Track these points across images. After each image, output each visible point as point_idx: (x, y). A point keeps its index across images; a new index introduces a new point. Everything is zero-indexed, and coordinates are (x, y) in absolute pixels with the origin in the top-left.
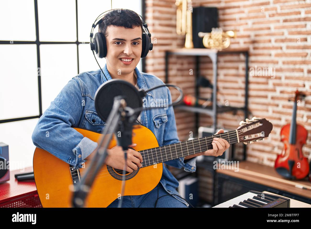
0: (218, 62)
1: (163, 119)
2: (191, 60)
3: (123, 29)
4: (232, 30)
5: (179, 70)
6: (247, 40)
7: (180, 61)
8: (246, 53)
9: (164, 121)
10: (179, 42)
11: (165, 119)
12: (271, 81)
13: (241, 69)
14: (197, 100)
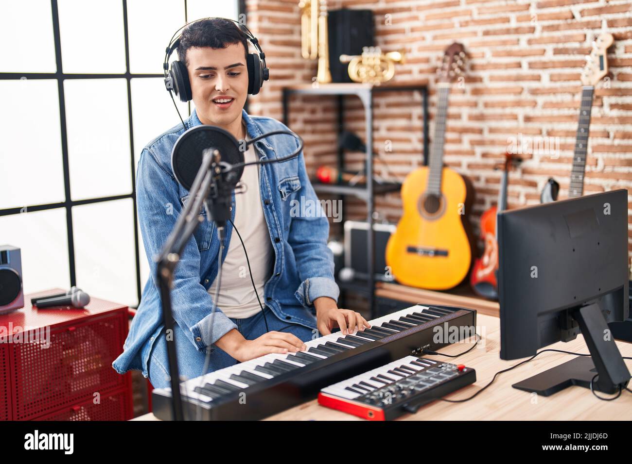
0: (373, 106)
1: (293, 185)
2: (330, 104)
3: (209, 50)
4: (398, 51)
5: (307, 122)
6: (424, 66)
7: (309, 106)
8: (424, 89)
9: (294, 188)
10: (306, 72)
11: (296, 185)
12: (467, 138)
13: (415, 117)
14: (340, 173)
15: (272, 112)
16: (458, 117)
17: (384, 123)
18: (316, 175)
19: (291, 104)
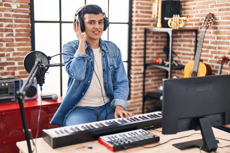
0: (172, 37)
5: (154, 41)
6: (197, 22)
8: (196, 31)
10: (155, 23)
12: (210, 50)
13: (193, 42)
14: (163, 61)
15: (140, 37)
16: (208, 42)
17: (182, 43)
18: (156, 61)
19: (148, 35)
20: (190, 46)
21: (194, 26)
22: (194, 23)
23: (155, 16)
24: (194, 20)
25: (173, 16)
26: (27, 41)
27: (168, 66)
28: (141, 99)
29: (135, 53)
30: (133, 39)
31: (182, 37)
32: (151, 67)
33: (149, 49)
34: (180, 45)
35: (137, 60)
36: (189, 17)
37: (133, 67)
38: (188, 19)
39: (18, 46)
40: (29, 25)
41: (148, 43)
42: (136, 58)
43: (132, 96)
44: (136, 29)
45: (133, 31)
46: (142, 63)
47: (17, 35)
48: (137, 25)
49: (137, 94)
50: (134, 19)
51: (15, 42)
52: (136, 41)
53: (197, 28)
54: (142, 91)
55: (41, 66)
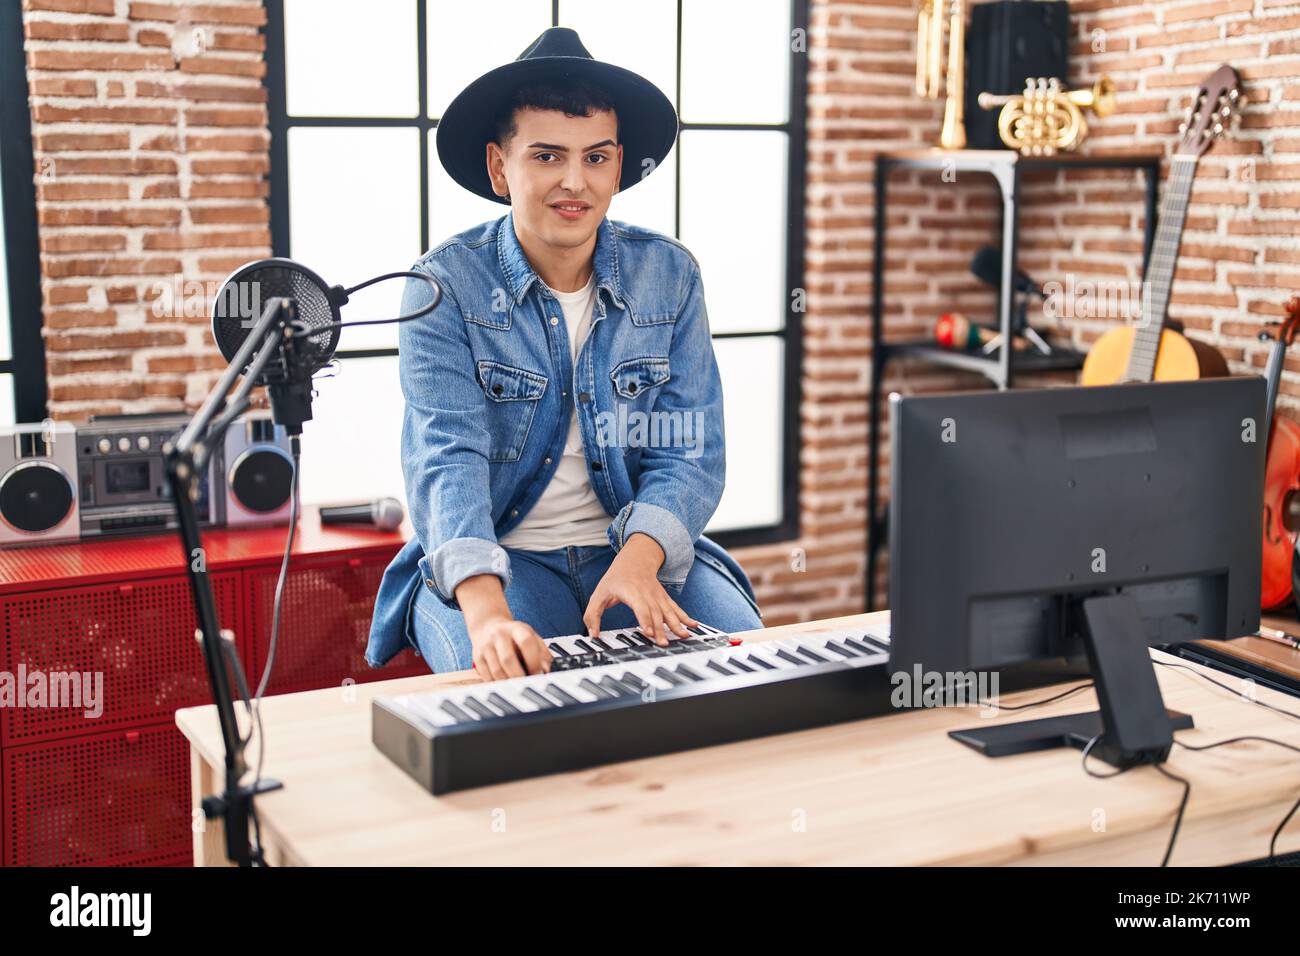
0: (1020, 200)
1: (655, 373)
5: (926, 224)
6: (1156, 118)
8: (1152, 166)
9: (656, 378)
11: (660, 373)
12: (1223, 268)
13: (1134, 223)
14: (974, 329)
15: (850, 201)
16: (1210, 225)
17: (1081, 234)
18: (935, 330)
19: (893, 188)
20: (1121, 247)
21: (1139, 141)
22: (1141, 121)
23: (928, 87)
24: (1143, 108)
25: (1026, 86)
26: (248, 222)
27: (994, 356)
28: (859, 536)
29: (827, 290)
30: (815, 213)
31: (1081, 198)
32: (910, 362)
33: (900, 265)
34: (1067, 246)
35: (836, 324)
36: (1110, 87)
37: (812, 365)
38: (1106, 103)
39: (202, 247)
40: (258, 140)
41: (895, 233)
42: (828, 312)
43: (808, 519)
44: (829, 158)
45: (815, 168)
46: (864, 342)
47: (197, 191)
48: (833, 135)
49: (838, 508)
50: (819, 102)
51: (187, 227)
52: (829, 224)
53: (1158, 151)
54: (861, 493)
55: (288, 332)
